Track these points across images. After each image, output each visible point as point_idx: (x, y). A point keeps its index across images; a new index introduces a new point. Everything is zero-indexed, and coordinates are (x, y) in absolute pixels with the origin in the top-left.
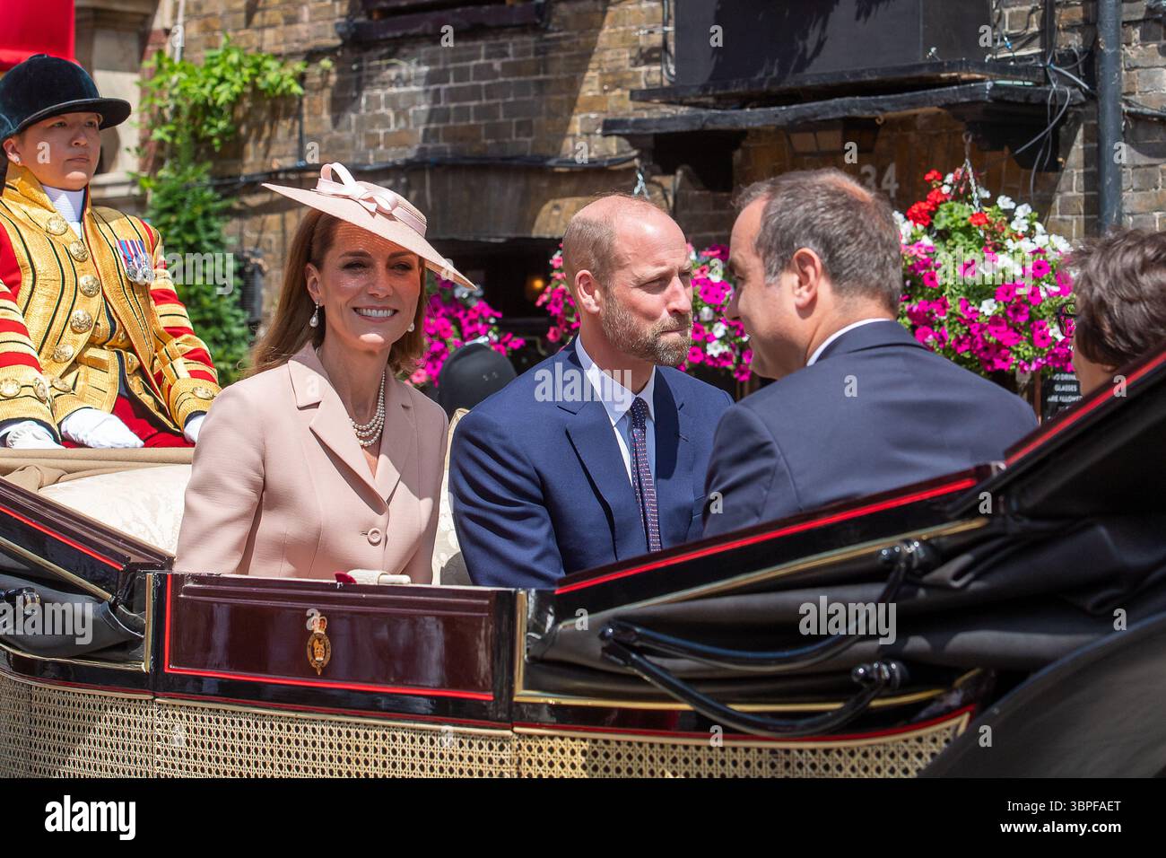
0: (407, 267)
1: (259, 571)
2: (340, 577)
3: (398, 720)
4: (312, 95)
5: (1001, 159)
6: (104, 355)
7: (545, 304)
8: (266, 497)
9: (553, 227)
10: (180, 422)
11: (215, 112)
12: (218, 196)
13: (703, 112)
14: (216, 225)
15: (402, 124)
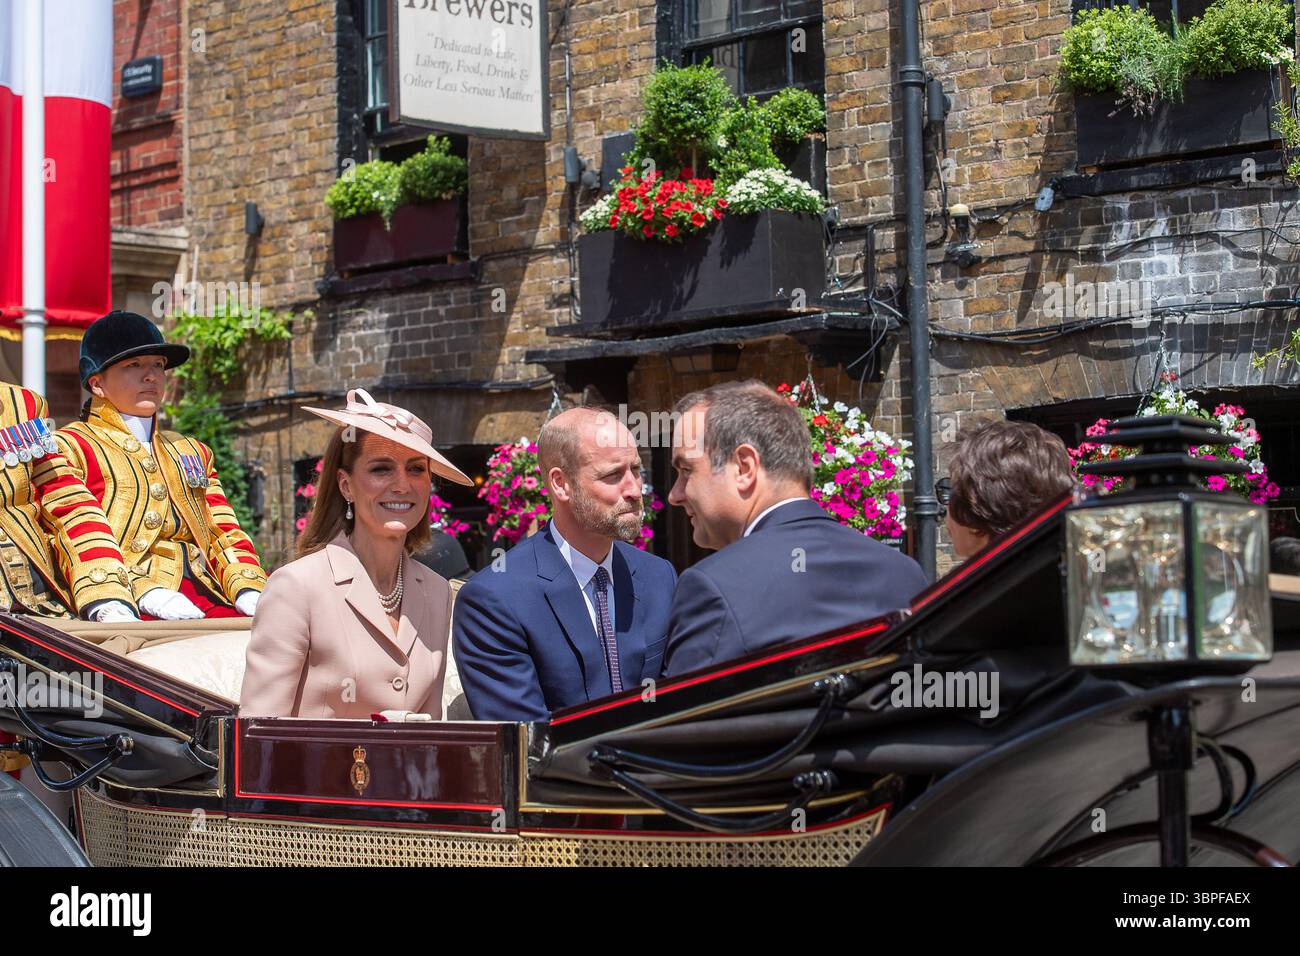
0: (420, 469)
1: (307, 714)
2: (375, 717)
3: (426, 829)
4: (299, 338)
5: (837, 373)
6: (171, 546)
7: (484, 496)
8: (312, 655)
9: (489, 436)
10: (232, 598)
11: (223, 354)
12: (227, 419)
13: (604, 343)
14: (226, 441)
15: (369, 359)
